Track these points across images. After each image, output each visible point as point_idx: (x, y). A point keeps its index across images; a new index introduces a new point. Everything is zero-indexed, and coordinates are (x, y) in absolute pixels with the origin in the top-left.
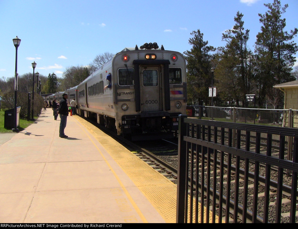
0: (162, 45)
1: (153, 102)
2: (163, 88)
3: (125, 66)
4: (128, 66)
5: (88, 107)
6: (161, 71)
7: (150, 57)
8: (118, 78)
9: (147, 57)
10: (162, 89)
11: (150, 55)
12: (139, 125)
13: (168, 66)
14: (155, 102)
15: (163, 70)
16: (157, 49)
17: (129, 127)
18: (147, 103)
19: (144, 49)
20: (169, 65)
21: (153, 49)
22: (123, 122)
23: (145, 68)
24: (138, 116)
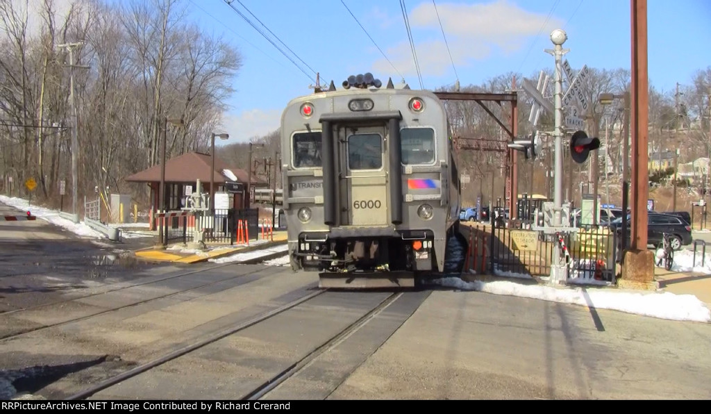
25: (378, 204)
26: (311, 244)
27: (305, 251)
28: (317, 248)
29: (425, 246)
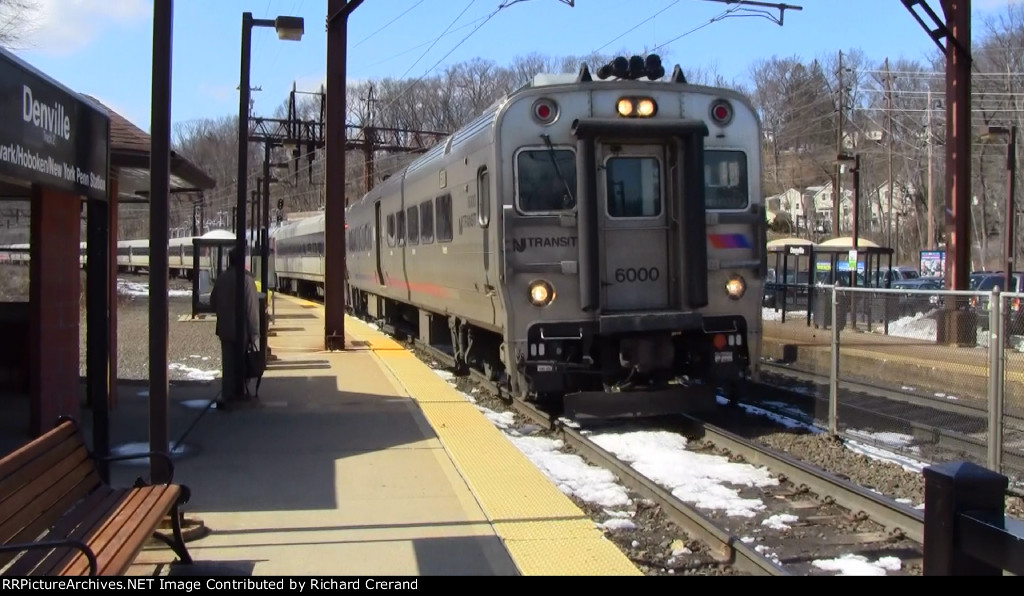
0: (678, 66)
1: (643, 275)
2: (680, 223)
3: (541, 141)
4: (553, 140)
5: (382, 283)
6: (673, 161)
7: (635, 107)
8: (517, 184)
9: (625, 108)
10: (675, 226)
11: (635, 101)
12: (592, 361)
13: (701, 143)
14: (648, 274)
15: (680, 155)
16: (659, 80)
17: (554, 368)
18: (621, 278)
19: (611, 78)
20: (706, 140)
21: (645, 79)
22: (534, 347)
23: (616, 149)
24: (591, 326)
25: (654, 274)
26: (547, 344)
27: (538, 357)
28: (559, 351)
29: (731, 343)
